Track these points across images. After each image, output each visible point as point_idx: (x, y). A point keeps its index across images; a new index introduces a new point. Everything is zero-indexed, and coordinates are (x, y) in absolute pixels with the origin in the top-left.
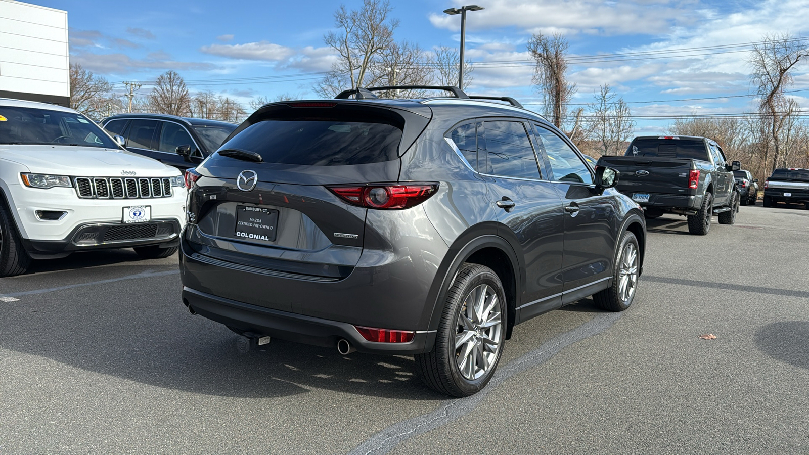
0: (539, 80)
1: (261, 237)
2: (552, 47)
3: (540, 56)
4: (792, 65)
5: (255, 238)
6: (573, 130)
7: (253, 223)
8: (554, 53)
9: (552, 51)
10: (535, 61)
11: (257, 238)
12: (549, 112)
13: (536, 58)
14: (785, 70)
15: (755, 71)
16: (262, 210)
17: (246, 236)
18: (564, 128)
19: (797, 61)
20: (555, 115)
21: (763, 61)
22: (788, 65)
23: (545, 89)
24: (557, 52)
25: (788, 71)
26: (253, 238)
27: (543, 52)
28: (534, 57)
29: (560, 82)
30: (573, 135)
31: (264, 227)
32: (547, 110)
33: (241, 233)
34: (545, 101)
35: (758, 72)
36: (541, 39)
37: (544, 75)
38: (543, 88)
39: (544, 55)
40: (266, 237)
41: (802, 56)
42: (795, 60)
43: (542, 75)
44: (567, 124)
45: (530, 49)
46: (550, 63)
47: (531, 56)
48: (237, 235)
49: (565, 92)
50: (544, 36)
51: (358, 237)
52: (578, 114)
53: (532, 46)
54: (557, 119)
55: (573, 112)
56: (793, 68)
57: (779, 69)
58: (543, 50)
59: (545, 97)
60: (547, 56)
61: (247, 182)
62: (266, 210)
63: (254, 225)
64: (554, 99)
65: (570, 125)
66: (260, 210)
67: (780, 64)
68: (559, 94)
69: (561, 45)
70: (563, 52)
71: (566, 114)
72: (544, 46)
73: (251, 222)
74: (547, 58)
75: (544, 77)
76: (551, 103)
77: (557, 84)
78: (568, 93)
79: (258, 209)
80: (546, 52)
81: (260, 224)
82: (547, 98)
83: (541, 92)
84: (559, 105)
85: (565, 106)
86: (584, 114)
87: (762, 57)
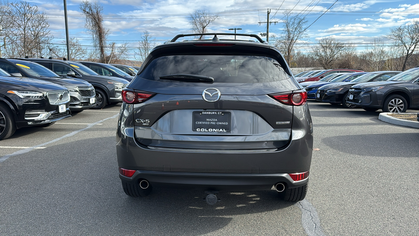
0: (89, 26)
1: (219, 130)
2: (94, 8)
3: (88, 13)
4: (207, 25)
5: (215, 131)
6: (111, 54)
7: (210, 122)
8: (96, 12)
9: (95, 11)
10: (85, 16)
11: (216, 131)
12: (96, 44)
13: (86, 14)
14: (204, 27)
15: (192, 27)
16: (217, 113)
17: (206, 131)
18: (106, 53)
19: (209, 23)
20: (100, 46)
21: (195, 22)
22: (206, 25)
23: (93, 32)
24: (97, 12)
25: (206, 28)
26: (213, 131)
27: (90, 11)
28: (84, 14)
29: (101, 28)
30: (111, 57)
31: (221, 123)
32: (95, 43)
33: (200, 129)
34: (94, 38)
35: (194, 27)
36: (88, 4)
37: (91, 24)
38: (92, 31)
39: (90, 12)
40: (224, 130)
41: (210, 21)
42: (208, 23)
43: (90, 24)
44: (108, 51)
45: (82, 9)
46: (94, 18)
47: (83, 13)
48: (197, 130)
49: (104, 34)
50: (89, 2)
51: (290, 123)
52: (113, 46)
53: (83, 7)
54: (101, 48)
55: (110, 45)
56: (208, 26)
57: (202, 27)
58: (89, 10)
59: (93, 36)
60: (92, 13)
61: (212, 96)
62: (221, 113)
63: (211, 123)
64: (99, 37)
65: (109, 51)
66: (216, 113)
67: (202, 24)
68: (101, 35)
69: (99, 8)
70: (100, 12)
71: (106, 45)
72: (90, 8)
73: (208, 121)
74: (92, 14)
75: (91, 25)
76: (97, 39)
77: (99, 29)
78: (106, 34)
79: (214, 113)
80: (91, 11)
81: (216, 122)
82: (94, 36)
83: (91, 33)
84: (102, 40)
85: (105, 41)
86: (116, 45)
87: (195, 20)
